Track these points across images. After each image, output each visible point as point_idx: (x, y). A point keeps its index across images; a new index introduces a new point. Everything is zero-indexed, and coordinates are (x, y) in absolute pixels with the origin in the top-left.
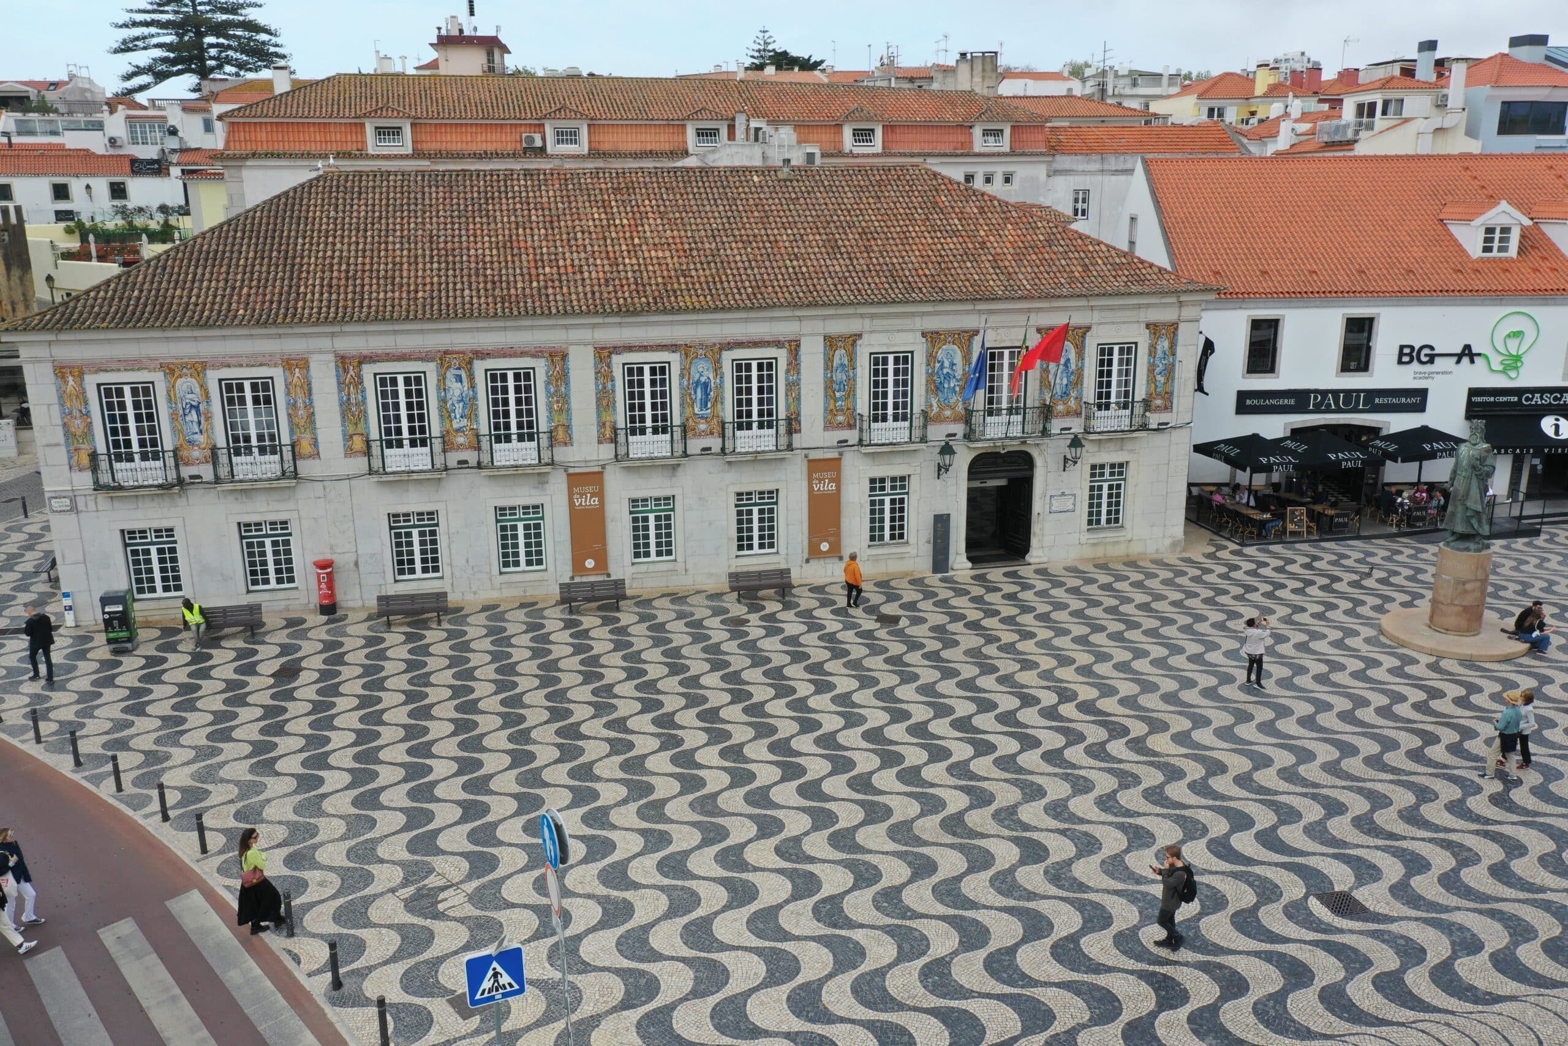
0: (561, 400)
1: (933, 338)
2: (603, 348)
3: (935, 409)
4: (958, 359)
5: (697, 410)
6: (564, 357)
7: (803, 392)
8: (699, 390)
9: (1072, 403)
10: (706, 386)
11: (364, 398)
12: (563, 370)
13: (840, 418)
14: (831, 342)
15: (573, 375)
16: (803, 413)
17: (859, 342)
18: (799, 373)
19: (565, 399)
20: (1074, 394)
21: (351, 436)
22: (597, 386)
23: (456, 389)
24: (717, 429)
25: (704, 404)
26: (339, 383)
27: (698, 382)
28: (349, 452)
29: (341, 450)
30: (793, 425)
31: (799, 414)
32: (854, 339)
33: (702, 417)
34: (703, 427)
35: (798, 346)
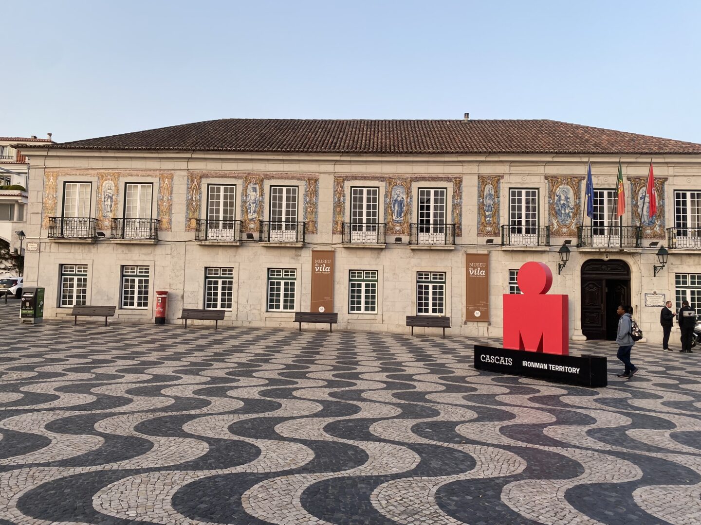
0: (312, 206)
1: (553, 180)
2: (340, 177)
3: (556, 226)
4: (571, 194)
5: (394, 218)
6: (316, 181)
7: (463, 210)
8: (396, 205)
9: (657, 229)
10: (401, 203)
11: (200, 197)
12: (315, 188)
13: (489, 229)
14: (483, 180)
15: (321, 192)
16: (463, 223)
17: (501, 181)
18: (461, 198)
19: (315, 205)
20: (658, 223)
21: (190, 219)
22: (334, 199)
23: (252, 196)
24: (407, 230)
25: (399, 214)
26: (188, 188)
27: (396, 201)
28: (188, 228)
29: (184, 227)
30: (456, 230)
31: (460, 224)
32: (498, 179)
33: (397, 222)
34: (398, 228)
35: (461, 181)
